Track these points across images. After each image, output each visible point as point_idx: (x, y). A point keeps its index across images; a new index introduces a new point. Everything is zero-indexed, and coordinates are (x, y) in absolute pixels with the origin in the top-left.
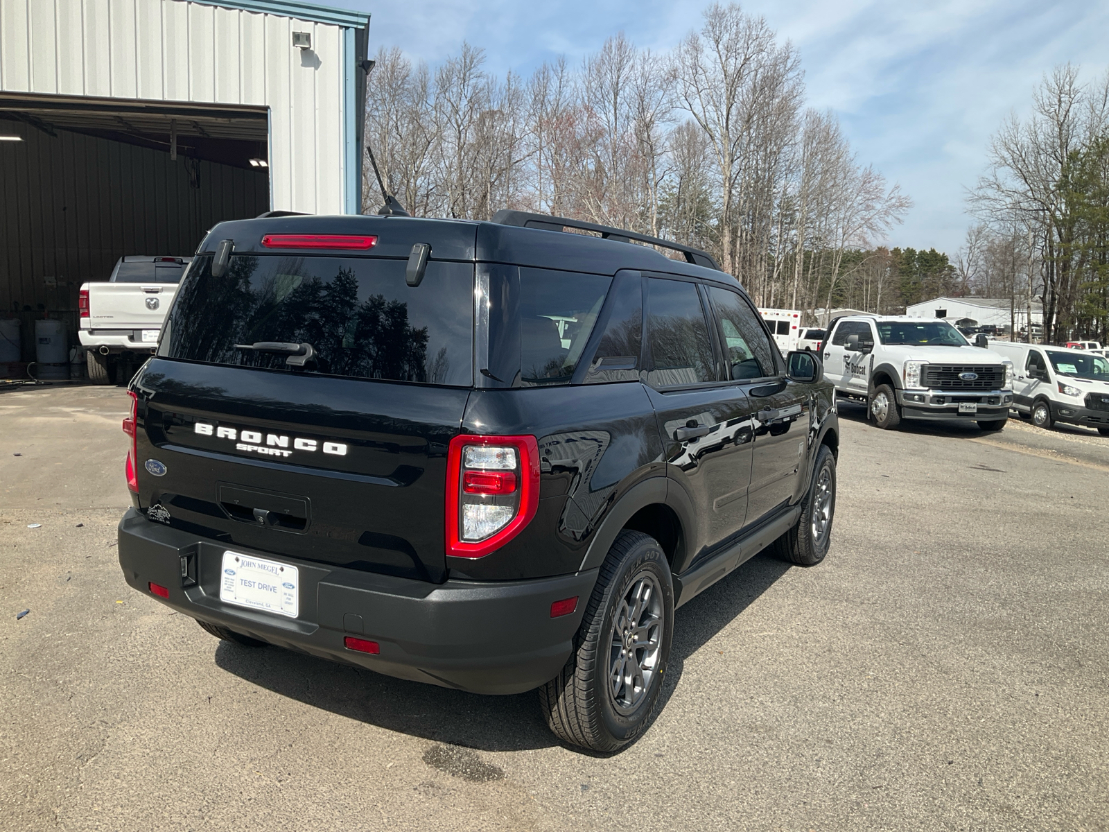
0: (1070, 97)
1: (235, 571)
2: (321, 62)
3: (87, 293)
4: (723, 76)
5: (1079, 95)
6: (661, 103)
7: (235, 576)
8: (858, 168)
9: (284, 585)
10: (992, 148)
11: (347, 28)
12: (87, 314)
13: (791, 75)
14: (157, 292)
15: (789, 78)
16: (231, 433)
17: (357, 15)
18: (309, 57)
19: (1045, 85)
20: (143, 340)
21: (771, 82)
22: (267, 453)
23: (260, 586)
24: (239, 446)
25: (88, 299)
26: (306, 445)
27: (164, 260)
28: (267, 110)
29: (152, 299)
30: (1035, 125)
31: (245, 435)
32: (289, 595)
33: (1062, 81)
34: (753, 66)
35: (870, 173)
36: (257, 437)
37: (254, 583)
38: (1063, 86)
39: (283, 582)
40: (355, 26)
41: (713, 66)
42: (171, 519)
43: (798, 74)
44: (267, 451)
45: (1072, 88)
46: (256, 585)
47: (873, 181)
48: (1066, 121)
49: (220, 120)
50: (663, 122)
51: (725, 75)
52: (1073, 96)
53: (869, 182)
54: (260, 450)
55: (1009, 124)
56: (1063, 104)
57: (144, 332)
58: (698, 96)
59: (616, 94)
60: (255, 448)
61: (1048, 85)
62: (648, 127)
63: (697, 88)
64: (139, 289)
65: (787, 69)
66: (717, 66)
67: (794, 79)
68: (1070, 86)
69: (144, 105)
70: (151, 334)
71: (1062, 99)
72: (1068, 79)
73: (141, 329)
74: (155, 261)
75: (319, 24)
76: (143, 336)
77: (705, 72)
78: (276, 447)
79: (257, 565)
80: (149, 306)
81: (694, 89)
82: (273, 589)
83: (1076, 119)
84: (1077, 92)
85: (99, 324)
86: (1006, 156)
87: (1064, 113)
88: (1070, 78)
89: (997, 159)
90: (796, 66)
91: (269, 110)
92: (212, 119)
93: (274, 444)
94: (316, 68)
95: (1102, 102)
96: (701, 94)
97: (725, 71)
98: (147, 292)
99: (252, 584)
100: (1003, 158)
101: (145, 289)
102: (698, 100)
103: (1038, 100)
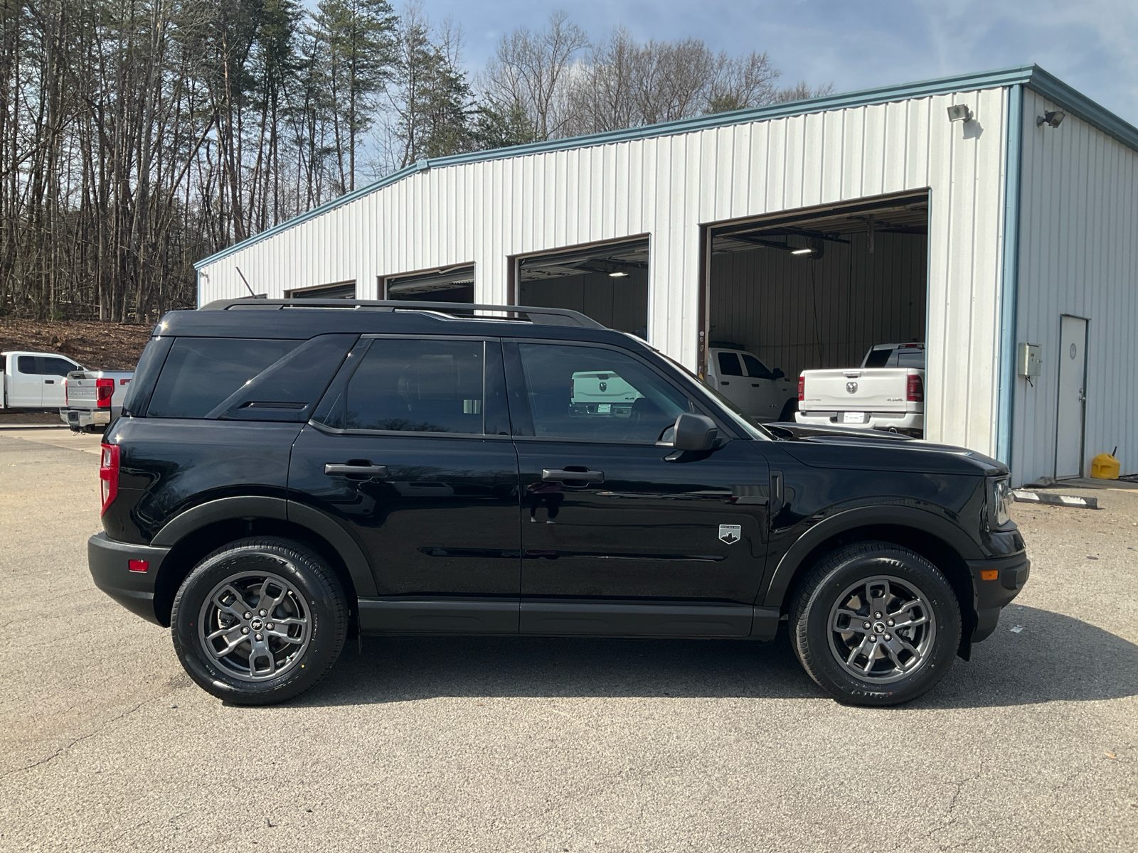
2: (983, 130)
3: (803, 379)
11: (1011, 87)
12: (802, 398)
14: (856, 377)
17: (1020, 70)
18: (972, 127)
20: (845, 421)
25: (803, 384)
27: (907, 346)
28: (928, 191)
29: (852, 383)
40: (1019, 82)
49: (897, 209)
57: (846, 414)
64: (841, 375)
69: (831, 208)
70: (851, 416)
73: (844, 412)
74: (899, 348)
75: (982, 91)
76: (845, 418)
80: (849, 389)
85: (810, 406)
91: (930, 191)
92: (890, 209)
94: (978, 137)
98: (849, 377)
101: (846, 374)
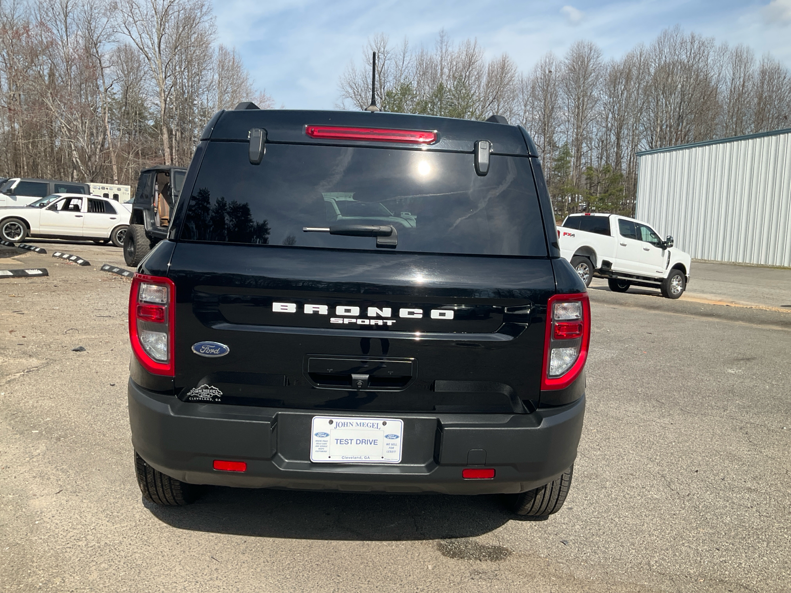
0: (384, 56)
1: (329, 433)
4: (154, 12)
5: (389, 55)
6: (106, 27)
7: (328, 437)
8: (256, 91)
9: (387, 437)
10: (341, 85)
13: (205, 18)
15: (204, 20)
16: (323, 310)
19: (369, 46)
21: (189, 22)
22: (368, 323)
23: (358, 442)
24: (333, 320)
26: (413, 313)
30: (366, 72)
31: (340, 310)
32: (392, 445)
33: (379, 45)
34: (176, 8)
35: (264, 96)
36: (355, 311)
37: (351, 440)
38: (380, 48)
39: (385, 435)
41: (145, 3)
42: (222, 397)
43: (211, 19)
44: (367, 322)
45: (385, 50)
46: (354, 442)
47: (266, 101)
48: (383, 71)
50: (109, 42)
51: (155, 12)
52: (386, 55)
53: (264, 102)
54: (359, 322)
55: (351, 70)
56: (380, 60)
58: (134, 25)
59: (66, 16)
60: (354, 321)
61: (371, 46)
62: (96, 45)
63: (134, 18)
65: (203, 13)
66: (148, 4)
67: (209, 21)
68: (384, 49)
71: (380, 57)
72: (382, 44)
77: (139, 8)
78: (379, 317)
79: (354, 424)
81: (131, 19)
82: (375, 442)
83: (388, 71)
84: (388, 53)
86: (350, 91)
87: (381, 66)
88: (384, 43)
89: (344, 93)
90: (209, 12)
93: (375, 315)
95: (402, 61)
96: (137, 24)
97: (155, 9)
99: (349, 441)
100: (347, 92)
102: (135, 28)
103: (366, 56)
